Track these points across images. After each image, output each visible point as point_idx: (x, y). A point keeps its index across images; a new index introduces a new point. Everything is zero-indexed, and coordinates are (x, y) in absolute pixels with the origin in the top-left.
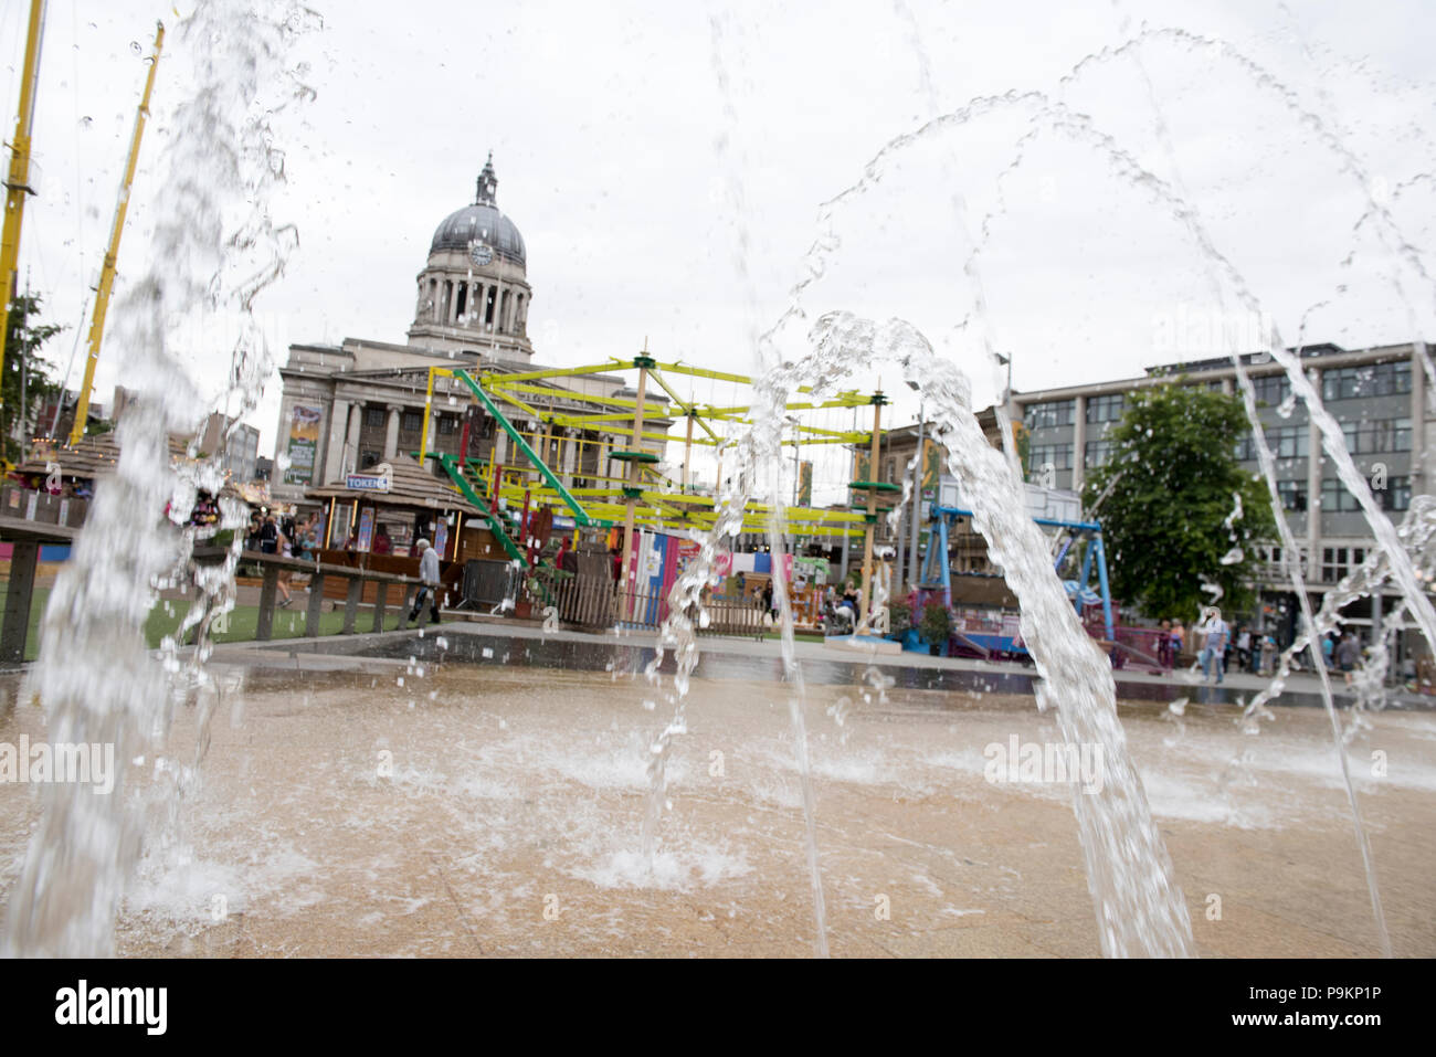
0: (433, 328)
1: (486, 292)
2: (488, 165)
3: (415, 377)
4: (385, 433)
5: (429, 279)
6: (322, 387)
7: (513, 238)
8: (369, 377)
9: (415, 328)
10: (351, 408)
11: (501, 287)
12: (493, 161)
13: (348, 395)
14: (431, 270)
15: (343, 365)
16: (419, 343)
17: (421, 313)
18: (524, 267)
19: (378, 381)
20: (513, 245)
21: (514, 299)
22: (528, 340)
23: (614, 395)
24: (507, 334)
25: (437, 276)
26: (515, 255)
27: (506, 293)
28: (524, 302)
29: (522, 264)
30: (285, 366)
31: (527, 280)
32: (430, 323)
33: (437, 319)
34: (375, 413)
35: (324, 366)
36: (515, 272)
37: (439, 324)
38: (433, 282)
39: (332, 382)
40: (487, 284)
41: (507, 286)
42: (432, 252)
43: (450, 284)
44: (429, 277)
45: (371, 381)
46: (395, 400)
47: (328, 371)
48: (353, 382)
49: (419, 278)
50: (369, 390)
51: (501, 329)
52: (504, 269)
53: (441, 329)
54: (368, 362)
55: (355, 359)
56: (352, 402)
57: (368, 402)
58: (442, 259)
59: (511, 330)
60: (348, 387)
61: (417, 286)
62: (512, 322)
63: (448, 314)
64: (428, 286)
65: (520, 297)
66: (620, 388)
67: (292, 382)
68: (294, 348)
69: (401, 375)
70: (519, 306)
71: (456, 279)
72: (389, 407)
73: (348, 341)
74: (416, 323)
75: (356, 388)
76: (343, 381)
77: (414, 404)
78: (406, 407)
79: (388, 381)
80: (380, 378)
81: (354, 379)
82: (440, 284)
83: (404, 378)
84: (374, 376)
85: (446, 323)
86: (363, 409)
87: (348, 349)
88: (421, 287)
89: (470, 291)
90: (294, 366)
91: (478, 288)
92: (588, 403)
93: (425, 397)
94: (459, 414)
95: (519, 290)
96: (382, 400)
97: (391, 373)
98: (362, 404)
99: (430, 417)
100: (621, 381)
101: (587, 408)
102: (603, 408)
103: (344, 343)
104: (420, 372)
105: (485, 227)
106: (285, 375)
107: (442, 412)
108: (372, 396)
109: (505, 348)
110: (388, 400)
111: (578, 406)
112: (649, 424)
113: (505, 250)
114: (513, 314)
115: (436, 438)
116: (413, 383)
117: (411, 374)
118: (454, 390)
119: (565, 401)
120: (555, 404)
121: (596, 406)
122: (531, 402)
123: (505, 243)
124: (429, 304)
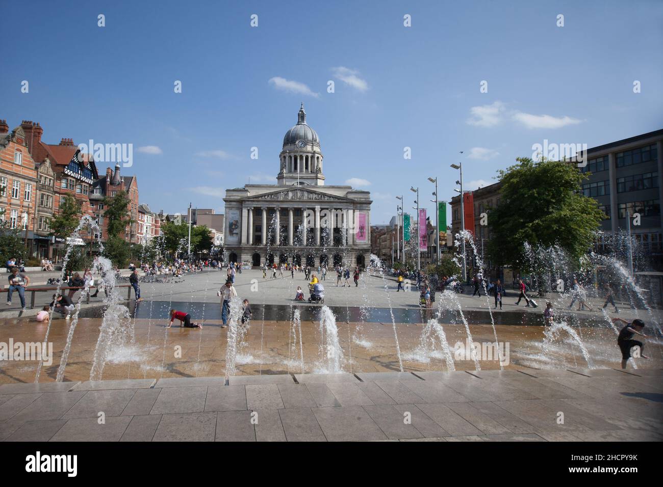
0: (285, 175)
1: (304, 158)
2: (301, 109)
3: (270, 196)
4: (262, 218)
5: (283, 156)
6: (238, 204)
7: (313, 135)
8: (253, 198)
9: (279, 175)
10: (248, 210)
11: (310, 155)
12: (303, 107)
13: (247, 206)
14: (284, 152)
15: (245, 195)
16: (281, 182)
17: (281, 170)
20: (313, 138)
21: (316, 158)
23: (347, 193)
24: (314, 173)
25: (287, 155)
26: (315, 142)
27: (312, 157)
29: (317, 144)
30: (225, 198)
31: (321, 151)
34: (257, 212)
35: (238, 196)
36: (315, 149)
37: (288, 173)
38: (285, 157)
39: (241, 202)
40: (305, 155)
41: (312, 155)
42: (284, 145)
43: (290, 157)
44: (283, 155)
45: (255, 199)
46: (264, 206)
47: (239, 198)
48: (248, 201)
49: (280, 156)
50: (254, 203)
51: (311, 171)
52: (310, 148)
53: (288, 175)
54: (254, 192)
55: (249, 192)
56: (249, 208)
57: (254, 207)
58: (289, 147)
59: (315, 171)
60: (247, 203)
62: (315, 168)
63: (291, 168)
64: (283, 158)
65: (318, 158)
66: (350, 190)
67: (228, 203)
68: (227, 191)
70: (318, 162)
71: (292, 155)
73: (247, 186)
75: (250, 202)
76: (244, 201)
77: (271, 206)
78: (267, 207)
79: (260, 198)
80: (258, 198)
81: (249, 199)
82: (287, 158)
83: (266, 197)
85: (290, 172)
86: (253, 210)
87: (246, 189)
88: (281, 160)
89: (298, 159)
90: (228, 197)
91: (301, 157)
92: (336, 198)
93: (274, 203)
94: (287, 208)
95: (317, 155)
96: (259, 206)
97: (261, 196)
98: (253, 208)
99: (277, 210)
100: (350, 188)
101: (336, 200)
102: (342, 199)
103: (245, 187)
104: (271, 194)
105: (302, 133)
106: (225, 201)
107: (281, 208)
108: (255, 205)
109: (313, 179)
110: (262, 206)
111: (332, 199)
112: (362, 204)
113: (310, 141)
114: (316, 165)
115: (280, 218)
116: (270, 198)
117: (268, 195)
118: (284, 199)
119: (327, 198)
120: (323, 200)
121: (339, 199)
122: (314, 200)
123: (310, 138)
124: (284, 165)
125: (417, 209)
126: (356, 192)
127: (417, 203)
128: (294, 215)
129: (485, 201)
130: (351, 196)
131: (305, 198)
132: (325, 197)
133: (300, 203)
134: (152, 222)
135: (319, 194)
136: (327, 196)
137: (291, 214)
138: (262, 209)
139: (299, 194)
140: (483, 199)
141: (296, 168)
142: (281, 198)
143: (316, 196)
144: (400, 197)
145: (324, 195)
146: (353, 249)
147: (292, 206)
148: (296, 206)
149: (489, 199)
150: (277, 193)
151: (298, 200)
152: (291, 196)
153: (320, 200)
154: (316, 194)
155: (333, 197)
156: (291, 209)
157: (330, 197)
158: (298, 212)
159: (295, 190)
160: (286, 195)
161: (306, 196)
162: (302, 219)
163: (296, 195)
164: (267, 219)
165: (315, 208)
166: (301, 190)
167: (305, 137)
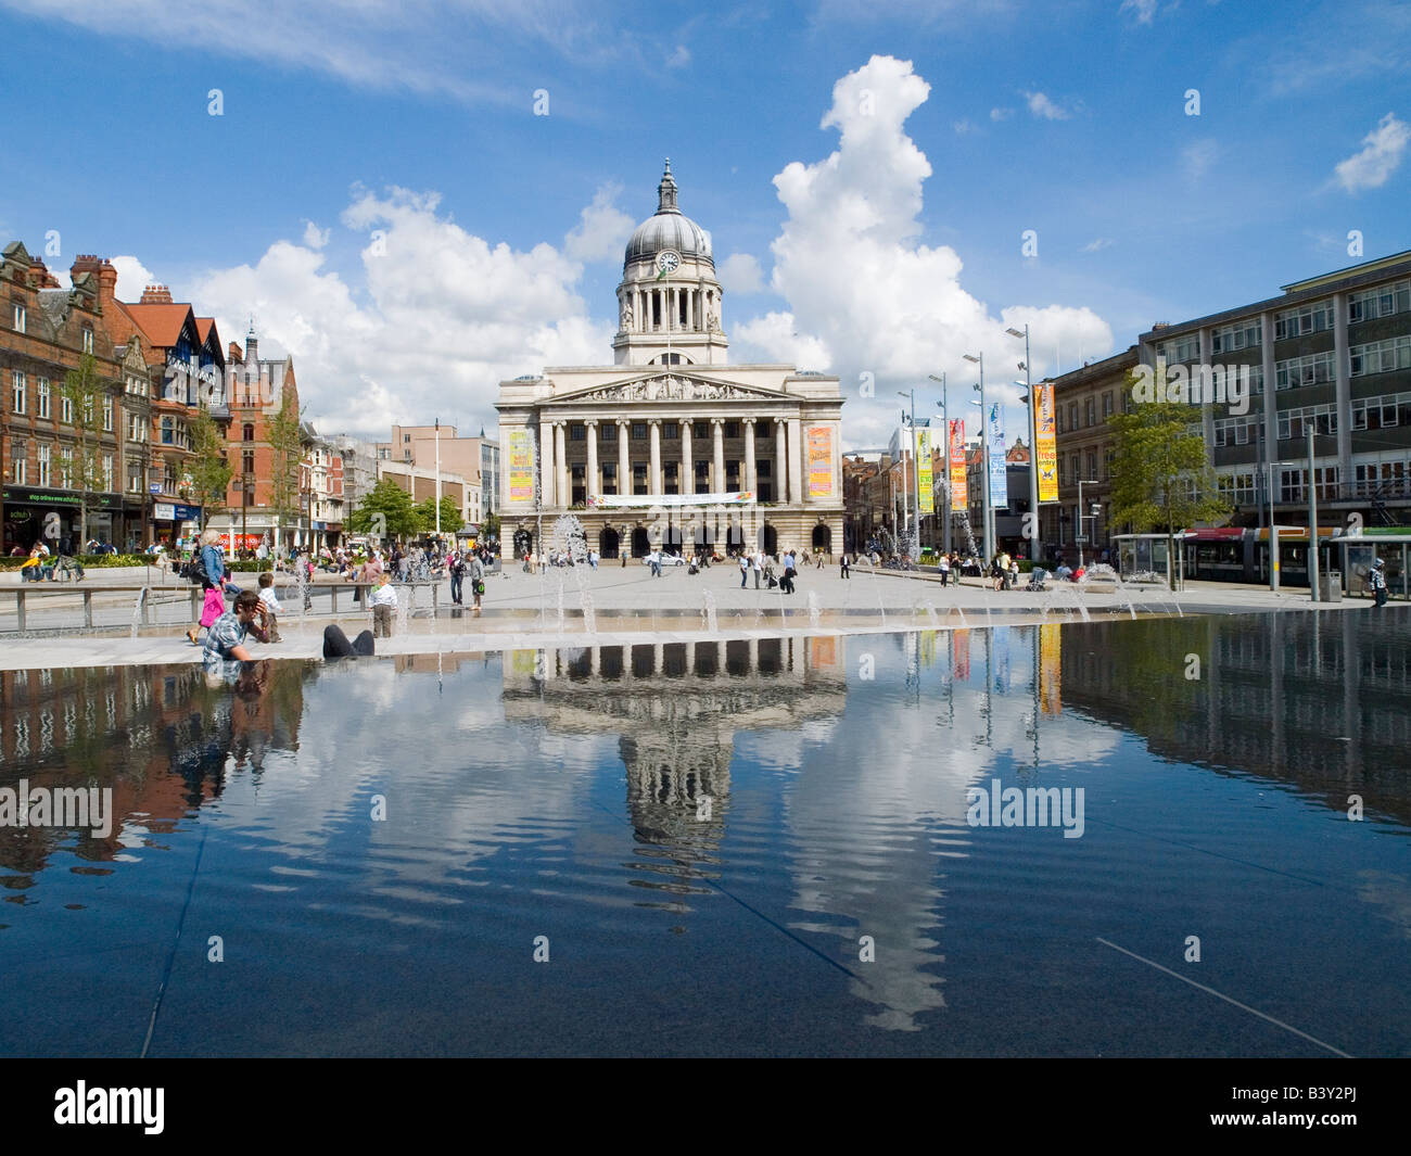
1: (677, 295)
2: (665, 174)
3: (604, 393)
4: (586, 445)
6: (529, 414)
7: (696, 239)
8: (565, 400)
9: (619, 340)
10: (555, 428)
11: (691, 288)
12: (670, 170)
13: (552, 417)
14: (626, 283)
15: (545, 392)
18: (713, 265)
19: (572, 403)
20: (697, 246)
21: (705, 295)
23: (785, 382)
24: (702, 332)
26: (701, 254)
27: (696, 294)
28: (714, 298)
29: (710, 262)
30: (497, 402)
31: (717, 277)
34: (575, 431)
35: (529, 396)
36: (704, 271)
37: (639, 333)
38: (630, 295)
39: (536, 410)
40: (677, 288)
41: (697, 287)
42: (625, 266)
43: (644, 295)
44: (624, 291)
45: (568, 402)
46: (590, 416)
47: (531, 400)
48: (554, 407)
49: (618, 291)
50: (567, 411)
51: (695, 327)
52: (688, 271)
53: (641, 337)
54: (565, 386)
55: (553, 386)
56: (555, 424)
57: (568, 422)
58: (635, 272)
59: (705, 326)
60: (551, 411)
63: (645, 322)
64: (625, 299)
65: (710, 294)
66: (792, 374)
67: (505, 414)
68: (502, 384)
69: (592, 393)
70: (710, 303)
71: (648, 289)
72: (586, 423)
73: (546, 371)
75: (557, 411)
76: (545, 407)
77: (606, 417)
78: (599, 421)
79: (580, 401)
80: (575, 399)
81: (554, 403)
83: (595, 394)
84: (570, 398)
85: (644, 330)
86: (564, 428)
87: (546, 377)
89: (663, 296)
90: (504, 401)
91: (671, 293)
92: (759, 393)
93: (615, 410)
94: (646, 420)
95: (706, 288)
96: (579, 418)
98: (564, 424)
99: (623, 427)
100: (793, 368)
101: (760, 398)
102: (774, 396)
104: (607, 389)
105: (669, 235)
106: (498, 409)
107: (631, 420)
108: (570, 415)
109: (702, 345)
110: (585, 417)
111: (751, 397)
112: (820, 405)
113: (689, 252)
114: (705, 312)
115: (629, 444)
116: (604, 399)
117: (600, 391)
118: (639, 400)
119: (738, 395)
120: (729, 398)
121: (766, 395)
122: (708, 399)
123: (689, 245)
124: (628, 315)
126: (806, 380)
128: (663, 437)
129: (1098, 394)
130: (794, 388)
131: (688, 397)
132: (735, 391)
133: (674, 409)
134: (328, 463)
135: (718, 386)
136: (739, 389)
137: (655, 433)
139: (673, 383)
140: (1093, 388)
141: (657, 320)
142: (627, 399)
143: (713, 389)
145: (732, 387)
146: (803, 513)
147: (656, 416)
148: (665, 416)
149: (1106, 389)
150: (618, 388)
151: (670, 400)
152: (653, 391)
153: (722, 400)
154: (711, 384)
155: (752, 392)
156: (655, 421)
157: (745, 391)
158: (671, 429)
159: (662, 378)
160: (640, 389)
161: (689, 392)
162: (681, 444)
163: (665, 389)
164: (600, 447)
165: (710, 419)
166: (676, 377)
167: (677, 243)
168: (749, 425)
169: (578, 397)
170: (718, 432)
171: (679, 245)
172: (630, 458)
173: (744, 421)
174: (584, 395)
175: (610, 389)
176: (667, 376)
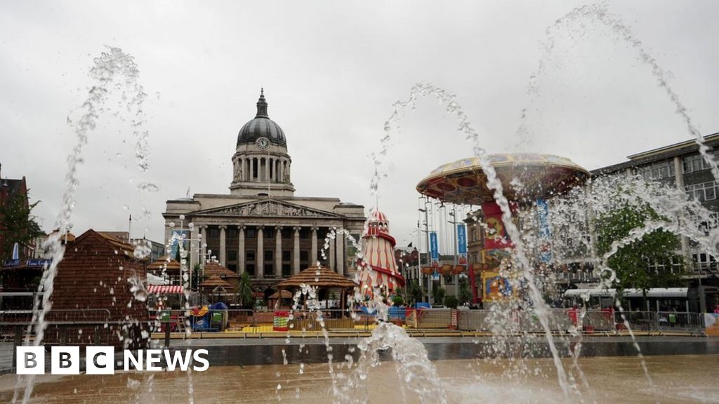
0: (243, 184)
1: (267, 162)
2: (261, 96)
3: (231, 210)
4: (219, 241)
5: (237, 159)
6: (184, 221)
7: (278, 132)
8: (208, 213)
9: (233, 185)
10: (200, 230)
11: (275, 158)
12: (264, 94)
13: (199, 223)
14: (238, 154)
15: (195, 207)
16: (236, 193)
17: (235, 177)
18: (286, 147)
19: (212, 215)
20: (278, 136)
21: (282, 163)
22: (291, 184)
23: (334, 208)
24: (280, 183)
25: (243, 157)
26: (280, 141)
27: (278, 162)
28: (287, 165)
29: (284, 145)
30: (165, 212)
31: (288, 154)
32: (241, 182)
33: (244, 179)
34: (212, 232)
35: (185, 209)
36: (281, 150)
37: (245, 181)
38: (240, 160)
39: (189, 218)
40: (268, 158)
41: (278, 158)
42: (238, 145)
43: (248, 160)
44: (237, 158)
45: (209, 215)
46: (222, 223)
47: (187, 212)
48: (200, 217)
49: (233, 159)
50: (209, 219)
51: (277, 180)
52: (275, 149)
53: (246, 184)
54: (207, 205)
55: (200, 205)
56: (201, 227)
57: (208, 225)
58: (243, 148)
59: (282, 181)
60: (198, 219)
61: (232, 163)
62: (282, 175)
63: (249, 176)
64: (238, 162)
65: (285, 162)
66: (338, 204)
67: (169, 220)
68: (169, 202)
69: (224, 210)
70: (285, 167)
71: (251, 157)
73: (196, 196)
74: (233, 182)
75: (203, 219)
76: (195, 216)
77: (232, 224)
78: (227, 226)
79: (215, 214)
80: (212, 213)
81: (200, 214)
82: (243, 161)
83: (225, 211)
84: (211, 212)
85: (248, 180)
86: (206, 229)
87: (196, 200)
88: (234, 164)
89: (259, 162)
90: (170, 212)
91: (263, 160)
92: (321, 213)
93: (237, 220)
94: (256, 226)
95: (284, 159)
96: (216, 224)
97: (218, 210)
98: (206, 227)
99: (242, 230)
100: (338, 200)
101: (321, 216)
102: (329, 215)
103: (194, 197)
104: (233, 207)
105: (263, 128)
106: (165, 217)
107: (247, 226)
108: (209, 222)
109: (281, 190)
110: (219, 224)
111: (316, 216)
112: (354, 221)
113: (274, 139)
114: (282, 172)
115: (245, 240)
116: (230, 213)
117: (229, 209)
118: (251, 215)
119: (309, 214)
120: (304, 216)
121: (325, 215)
122: (292, 216)
123: (274, 135)
124: (239, 172)
125: (454, 223)
126: (346, 207)
127: (454, 216)
128: (265, 237)
130: (341, 211)
131: (280, 214)
132: (307, 212)
133: (272, 220)
135: (298, 208)
136: (309, 210)
137: (260, 234)
138: (220, 227)
139: (272, 206)
141: (255, 175)
142: (245, 212)
143: (295, 210)
144: (424, 209)
145: (306, 209)
147: (262, 224)
148: (267, 225)
150: (239, 207)
151: (270, 216)
152: (259, 210)
153: (300, 216)
154: (294, 207)
155: (317, 212)
156: (261, 227)
157: (313, 212)
158: (269, 232)
159: (265, 203)
160: (253, 208)
161: (280, 211)
162: (275, 241)
163: (267, 209)
164: (227, 242)
165: (292, 227)
166: (274, 203)
167: (267, 133)
168: (315, 231)
169: (215, 211)
170: (297, 234)
171: (268, 135)
172: (245, 248)
173: (312, 229)
174: (219, 211)
175: (235, 208)
176: (268, 202)
